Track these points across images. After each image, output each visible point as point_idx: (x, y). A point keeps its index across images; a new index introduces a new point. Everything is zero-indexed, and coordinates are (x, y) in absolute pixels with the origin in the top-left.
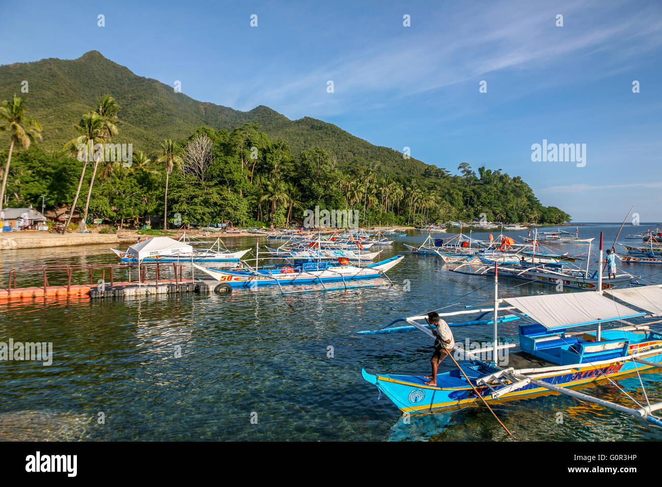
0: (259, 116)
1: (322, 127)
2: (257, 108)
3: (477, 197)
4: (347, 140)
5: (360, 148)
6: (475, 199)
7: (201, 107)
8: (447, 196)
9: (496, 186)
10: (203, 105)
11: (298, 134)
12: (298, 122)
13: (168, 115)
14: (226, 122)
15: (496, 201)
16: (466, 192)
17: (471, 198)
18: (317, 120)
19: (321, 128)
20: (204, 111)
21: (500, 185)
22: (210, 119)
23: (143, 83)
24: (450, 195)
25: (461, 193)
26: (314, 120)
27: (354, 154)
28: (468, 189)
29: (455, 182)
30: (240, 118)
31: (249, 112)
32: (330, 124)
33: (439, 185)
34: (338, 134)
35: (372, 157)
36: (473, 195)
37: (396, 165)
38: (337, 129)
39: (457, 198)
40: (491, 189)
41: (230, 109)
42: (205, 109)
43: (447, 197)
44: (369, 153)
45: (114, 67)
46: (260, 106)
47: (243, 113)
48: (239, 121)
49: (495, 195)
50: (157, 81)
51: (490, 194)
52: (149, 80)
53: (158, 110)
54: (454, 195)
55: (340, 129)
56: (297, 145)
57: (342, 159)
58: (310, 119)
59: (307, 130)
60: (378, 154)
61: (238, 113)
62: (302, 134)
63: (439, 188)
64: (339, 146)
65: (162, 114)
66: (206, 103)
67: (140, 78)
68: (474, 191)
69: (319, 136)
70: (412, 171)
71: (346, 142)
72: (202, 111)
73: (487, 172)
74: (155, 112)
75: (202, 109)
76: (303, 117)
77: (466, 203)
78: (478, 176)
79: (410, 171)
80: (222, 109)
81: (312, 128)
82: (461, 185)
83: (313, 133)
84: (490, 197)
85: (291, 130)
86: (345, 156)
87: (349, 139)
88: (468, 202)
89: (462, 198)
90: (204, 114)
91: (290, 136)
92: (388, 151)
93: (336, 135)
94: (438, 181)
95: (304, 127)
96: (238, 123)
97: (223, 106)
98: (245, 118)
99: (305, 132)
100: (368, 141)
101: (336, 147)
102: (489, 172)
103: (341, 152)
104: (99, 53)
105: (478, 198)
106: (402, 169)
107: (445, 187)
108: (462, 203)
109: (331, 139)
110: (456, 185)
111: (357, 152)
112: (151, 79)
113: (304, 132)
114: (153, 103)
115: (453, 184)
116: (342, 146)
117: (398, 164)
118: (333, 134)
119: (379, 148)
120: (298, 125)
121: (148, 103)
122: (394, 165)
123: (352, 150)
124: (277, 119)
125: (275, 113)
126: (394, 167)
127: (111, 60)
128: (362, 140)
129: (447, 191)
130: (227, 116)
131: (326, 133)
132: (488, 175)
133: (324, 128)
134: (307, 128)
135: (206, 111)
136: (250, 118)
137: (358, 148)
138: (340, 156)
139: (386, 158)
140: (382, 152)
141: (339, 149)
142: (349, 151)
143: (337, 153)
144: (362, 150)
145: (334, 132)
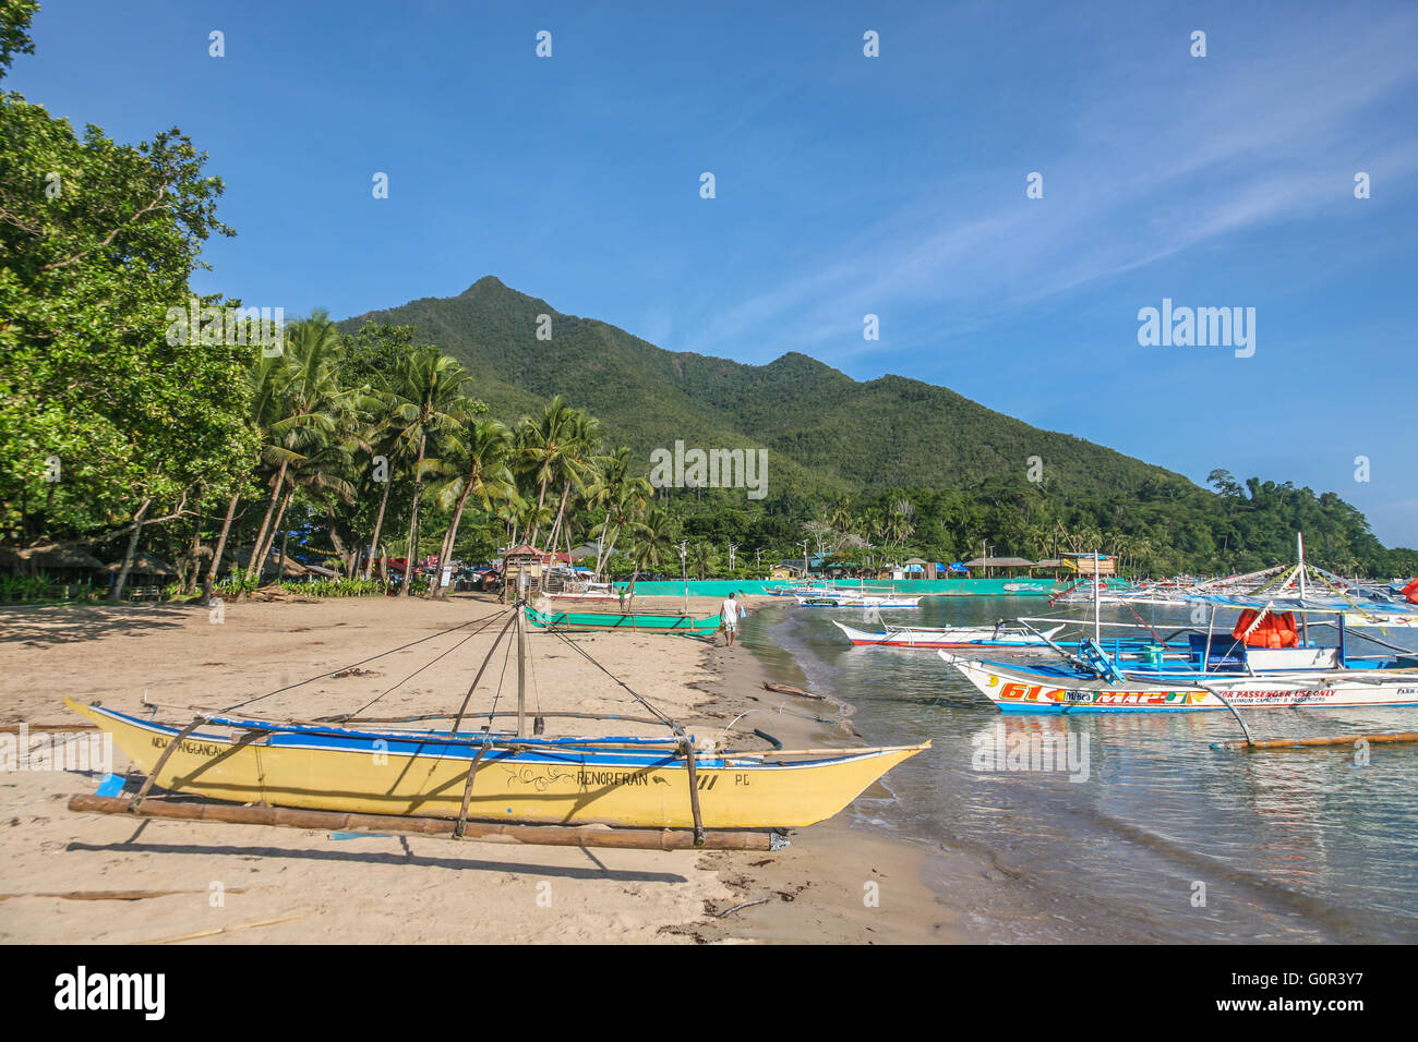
0: (789, 373)
1: (923, 395)
2: (783, 357)
3: (1243, 534)
4: (978, 420)
5: (1008, 437)
6: (1239, 537)
7: (676, 362)
8: (1183, 533)
9: (1278, 512)
10: (678, 358)
11: (876, 412)
12: (874, 387)
13: (629, 387)
14: (725, 390)
15: (1279, 541)
16: (1220, 526)
17: (1230, 535)
18: (912, 382)
19: (921, 397)
20: (681, 370)
21: (1289, 511)
22: (693, 384)
23: (574, 329)
24: (1189, 531)
25: (1209, 529)
26: (905, 380)
27: (996, 449)
28: (1223, 521)
29: (1199, 507)
30: (752, 379)
31: (768, 367)
32: (939, 389)
33: (1168, 515)
34: (958, 409)
36: (1233, 530)
37: (1084, 469)
38: (956, 397)
39: (1201, 537)
40: (1269, 519)
41: (731, 362)
42: (683, 366)
43: (1183, 536)
44: (1027, 446)
45: (522, 301)
46: (789, 354)
47: (755, 369)
48: (750, 386)
49: (1278, 529)
50: (600, 323)
51: (1268, 528)
52: (586, 321)
53: (608, 377)
54: (1197, 532)
55: (961, 398)
56: (877, 434)
57: (972, 459)
58: (898, 378)
59: (893, 402)
61: (745, 368)
62: (884, 411)
63: (1167, 520)
64: (962, 433)
65: (619, 386)
66: (683, 354)
67: (569, 319)
68: (1234, 524)
69: (920, 413)
70: (1118, 480)
71: (977, 425)
72: (678, 371)
73: (1264, 486)
74: (605, 382)
75: (678, 367)
76: (882, 376)
77: (1220, 544)
78: (1249, 495)
79: (1115, 480)
80: (715, 363)
81: (903, 397)
82: (1211, 513)
83: (907, 408)
84: (1267, 533)
85: (861, 404)
86: (978, 454)
87: (982, 418)
88: (1225, 542)
89: (1210, 537)
90: (681, 375)
91: (861, 415)
92: (1067, 441)
93: (954, 411)
94: (1166, 507)
95: (885, 395)
96: (749, 391)
97: (717, 358)
98: (762, 380)
99: (890, 406)
100: (1021, 420)
101: (957, 436)
102: (1268, 486)
103: (967, 445)
104: (497, 280)
105: (1244, 536)
106: (1096, 477)
107: (1179, 518)
108: (1212, 545)
109: (944, 420)
110: (1201, 512)
111: (1002, 445)
112: (588, 320)
113: (888, 408)
114: (599, 365)
115: (1196, 510)
116: (968, 433)
117: (1088, 467)
118: (948, 407)
119: (1047, 435)
120: (875, 393)
121: (590, 366)
122: (1080, 469)
123: (991, 441)
124: (827, 379)
125: (821, 367)
126: (1080, 472)
127: (517, 290)
128: (1007, 418)
129: (1181, 525)
130: (726, 376)
131: (933, 408)
132: (1266, 492)
133: (927, 397)
134: (893, 397)
135: (684, 369)
136: (771, 380)
137: (1002, 435)
138: (967, 455)
139: (1062, 456)
140: (1054, 443)
141: (965, 439)
142: (984, 443)
143: (960, 448)
144: (1011, 439)
145: (948, 404)
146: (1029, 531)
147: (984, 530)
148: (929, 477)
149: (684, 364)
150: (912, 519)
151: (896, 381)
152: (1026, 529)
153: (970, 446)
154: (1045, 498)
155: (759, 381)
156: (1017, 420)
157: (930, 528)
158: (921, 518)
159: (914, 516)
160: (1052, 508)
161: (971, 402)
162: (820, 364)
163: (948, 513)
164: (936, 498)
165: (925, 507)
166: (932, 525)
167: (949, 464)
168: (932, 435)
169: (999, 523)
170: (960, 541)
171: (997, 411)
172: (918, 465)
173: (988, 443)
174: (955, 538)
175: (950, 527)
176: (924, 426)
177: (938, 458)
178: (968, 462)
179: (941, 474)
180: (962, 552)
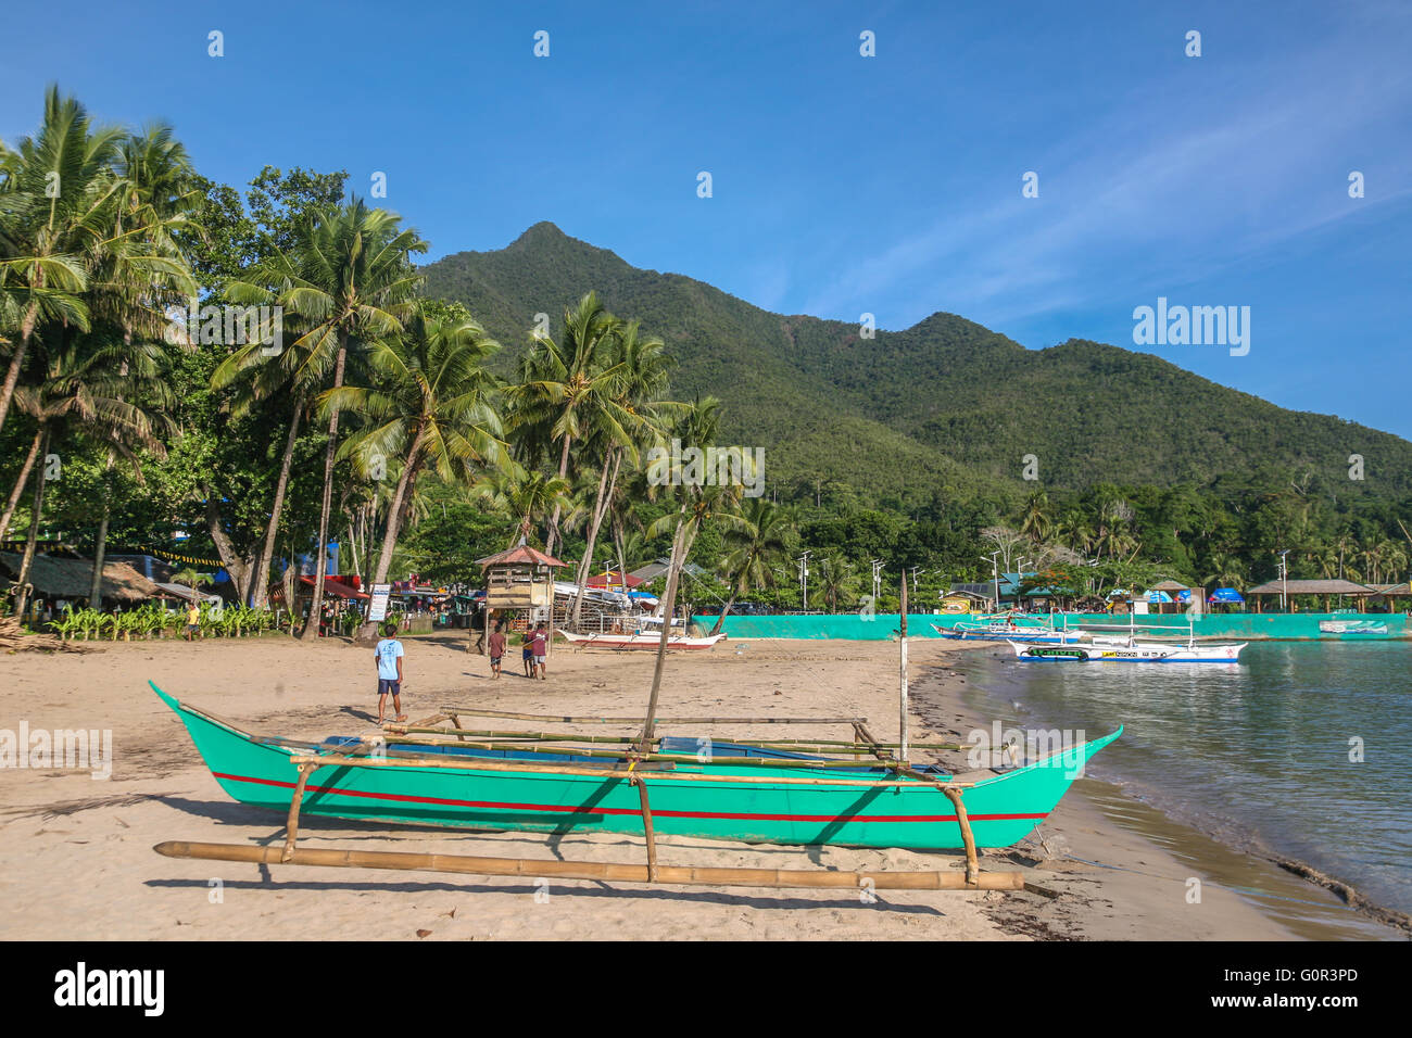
0: (937, 340)
1: (1122, 366)
2: (929, 319)
4: (1200, 398)
5: (1243, 420)
7: (786, 328)
10: (788, 323)
11: (1057, 390)
12: (1051, 355)
13: (724, 361)
14: (850, 363)
18: (1106, 348)
19: (1119, 368)
20: (792, 339)
22: (808, 357)
23: (652, 287)
26: (1096, 346)
27: (1226, 438)
30: (886, 349)
31: (907, 333)
32: (1145, 357)
34: (1171, 383)
35: (1279, 444)
38: (1168, 368)
42: (795, 333)
44: (1271, 432)
45: (586, 254)
46: (936, 314)
47: (890, 337)
48: (885, 359)
50: (685, 279)
52: (668, 277)
53: (698, 349)
55: (1174, 368)
56: (1059, 419)
57: (1193, 450)
58: (1087, 344)
59: (1081, 376)
60: (1296, 433)
61: (877, 335)
62: (1069, 387)
64: (1178, 416)
65: (710, 360)
66: (795, 318)
67: (645, 274)
69: (1117, 390)
71: (1199, 405)
72: (788, 340)
74: (692, 355)
75: (788, 335)
76: (1064, 342)
81: (1093, 368)
83: (1099, 384)
85: (1036, 378)
86: (1201, 443)
87: (1205, 396)
90: (792, 345)
91: (1037, 394)
92: (1329, 425)
93: (1166, 387)
95: (1069, 367)
96: (883, 364)
97: (839, 323)
98: (901, 349)
99: (1076, 381)
101: (1171, 420)
103: (1186, 432)
104: (553, 226)
109: (1152, 399)
111: (1235, 431)
112: (670, 274)
113: (1073, 382)
114: (685, 333)
116: (1187, 415)
118: (1158, 382)
119: (1299, 417)
120: (1055, 364)
121: (673, 335)
123: (1220, 425)
124: (988, 347)
125: (981, 331)
127: (579, 239)
128: (1242, 394)
130: (851, 346)
131: (1136, 383)
133: (1127, 368)
134: (1079, 368)
135: (795, 337)
136: (913, 350)
137: (1235, 418)
138: (1186, 445)
139: (1321, 445)
140: (1310, 428)
141: (1182, 424)
142: (1210, 430)
143: (1175, 436)
144: (1248, 423)
145: (1157, 377)
146: (1307, 545)
147: (1238, 544)
148: (1133, 476)
149: (797, 331)
150: (1133, 526)
151: (1084, 347)
152: (1302, 542)
153: (1191, 433)
154: (1308, 501)
155: (896, 352)
156: (1256, 398)
157: (1158, 540)
158: (1143, 526)
159: (1133, 523)
160: (1318, 516)
161: (1189, 374)
162: (980, 327)
163: (1183, 518)
164: (1166, 497)
165: (1149, 510)
166: (1161, 536)
167: (1160, 458)
168: (1135, 418)
169: (1259, 534)
170: (1200, 557)
171: (1226, 385)
172: (1117, 460)
173: (1215, 429)
174: (1193, 554)
175: (1184, 537)
176: (1125, 408)
177: (1145, 450)
178: (1187, 454)
179: (1149, 471)
180: (1204, 575)
